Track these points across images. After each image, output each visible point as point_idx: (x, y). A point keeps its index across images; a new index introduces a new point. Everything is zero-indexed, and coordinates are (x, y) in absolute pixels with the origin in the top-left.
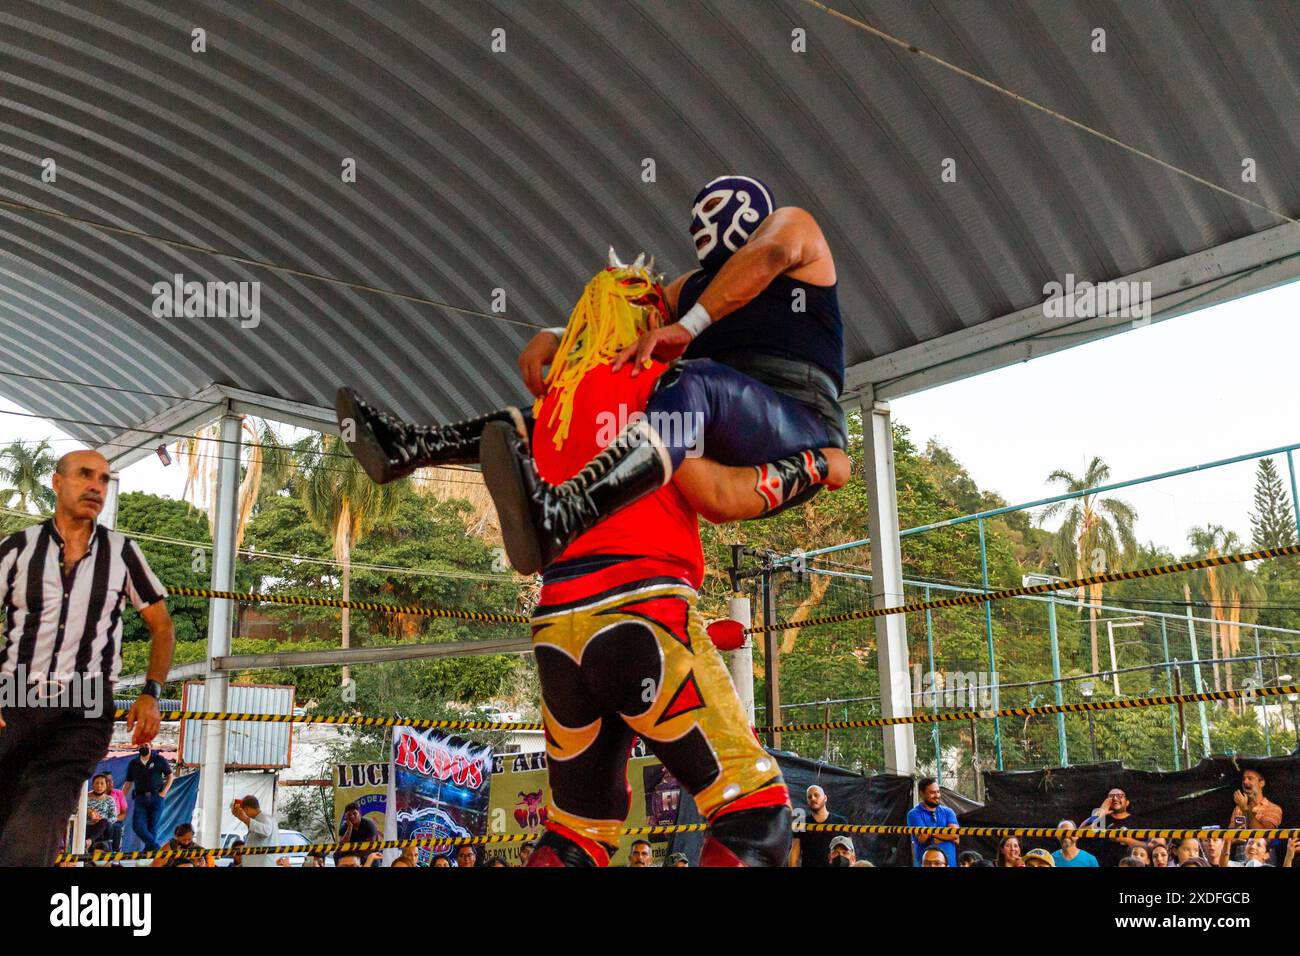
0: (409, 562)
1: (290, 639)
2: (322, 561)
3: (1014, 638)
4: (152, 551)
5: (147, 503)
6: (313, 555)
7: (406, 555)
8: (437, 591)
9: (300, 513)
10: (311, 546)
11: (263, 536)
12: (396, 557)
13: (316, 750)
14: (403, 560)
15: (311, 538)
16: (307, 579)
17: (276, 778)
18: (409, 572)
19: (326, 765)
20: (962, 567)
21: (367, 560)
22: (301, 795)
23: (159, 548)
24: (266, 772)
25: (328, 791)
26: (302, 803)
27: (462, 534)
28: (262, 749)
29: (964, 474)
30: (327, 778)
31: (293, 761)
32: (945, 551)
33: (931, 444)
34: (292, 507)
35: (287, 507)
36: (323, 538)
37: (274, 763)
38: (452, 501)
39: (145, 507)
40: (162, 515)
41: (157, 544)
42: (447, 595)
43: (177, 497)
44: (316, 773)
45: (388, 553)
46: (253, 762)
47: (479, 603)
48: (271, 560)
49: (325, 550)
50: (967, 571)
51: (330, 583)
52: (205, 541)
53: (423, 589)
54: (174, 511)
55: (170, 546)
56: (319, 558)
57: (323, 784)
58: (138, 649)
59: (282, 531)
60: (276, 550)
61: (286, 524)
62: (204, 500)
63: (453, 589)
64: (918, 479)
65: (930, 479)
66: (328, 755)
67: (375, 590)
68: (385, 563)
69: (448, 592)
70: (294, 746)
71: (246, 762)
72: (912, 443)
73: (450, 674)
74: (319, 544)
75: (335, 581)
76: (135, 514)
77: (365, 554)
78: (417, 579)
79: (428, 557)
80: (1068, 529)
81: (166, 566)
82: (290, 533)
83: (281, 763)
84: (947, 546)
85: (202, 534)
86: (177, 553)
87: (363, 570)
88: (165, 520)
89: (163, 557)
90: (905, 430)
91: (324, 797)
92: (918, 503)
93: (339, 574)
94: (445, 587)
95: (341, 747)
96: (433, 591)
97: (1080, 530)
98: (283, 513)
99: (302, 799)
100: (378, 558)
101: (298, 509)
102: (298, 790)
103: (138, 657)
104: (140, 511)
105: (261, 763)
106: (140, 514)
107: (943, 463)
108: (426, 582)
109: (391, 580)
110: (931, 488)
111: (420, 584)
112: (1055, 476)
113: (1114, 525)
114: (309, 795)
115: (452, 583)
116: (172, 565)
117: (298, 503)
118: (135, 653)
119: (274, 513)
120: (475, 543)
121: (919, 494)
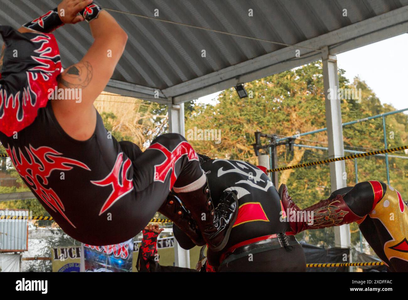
1: (22, 186)
13: (40, 242)
17: (21, 257)
19: (46, 249)
22: (34, 265)
24: (16, 253)
25: (47, 263)
26: (34, 269)
28: (13, 240)
29: (373, 95)
30: (47, 256)
31: (29, 248)
37: (20, 249)
38: (105, 113)
44: (41, 254)
46: (9, 249)
57: (45, 259)
66: (46, 245)
70: (29, 240)
71: (5, 248)
72: (347, 78)
83: (23, 249)
84: (366, 132)
90: (343, 71)
91: (46, 266)
92: (351, 110)
95: (53, 241)
99: (34, 267)
102: (32, 262)
105: (13, 249)
107: (363, 89)
114: (37, 265)
121: (351, 105)
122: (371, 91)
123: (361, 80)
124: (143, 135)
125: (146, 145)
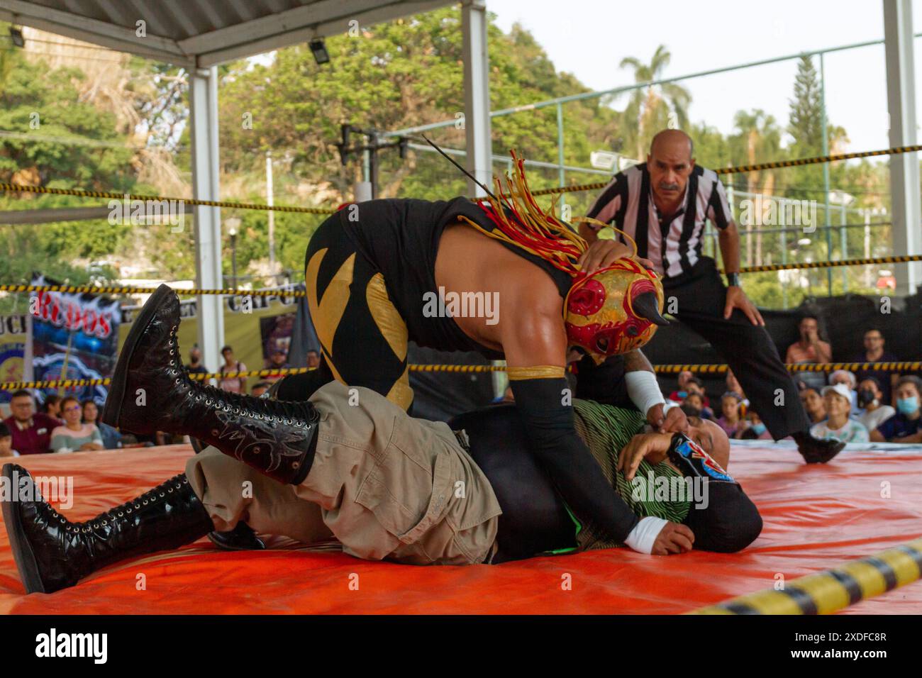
0: (24, 127)
7: (22, 120)
8: (52, 155)
12: (12, 122)
14: (18, 125)
18: (25, 138)
20: (540, 142)
27: (76, 100)
29: (544, 56)
32: (525, 128)
33: (516, 27)
38: (64, 69)
42: (62, 160)
45: (4, 117)
47: (92, 166)
50: (544, 147)
53: (39, 153)
63: (67, 154)
64: (504, 61)
65: (514, 60)
69: (64, 156)
72: (499, 28)
73: (69, 233)
78: (32, 143)
79: (43, 123)
80: (632, 109)
84: (528, 124)
92: (504, 84)
94: (61, 152)
96: (47, 155)
97: (643, 109)
108: (42, 146)
109: (7, 144)
110: (516, 70)
111: (36, 148)
112: (626, 61)
113: (672, 107)
115: (67, 148)
120: (88, 109)
121: (506, 75)
122: (540, 48)
123: (525, 29)
124: (136, 110)
125: (142, 129)
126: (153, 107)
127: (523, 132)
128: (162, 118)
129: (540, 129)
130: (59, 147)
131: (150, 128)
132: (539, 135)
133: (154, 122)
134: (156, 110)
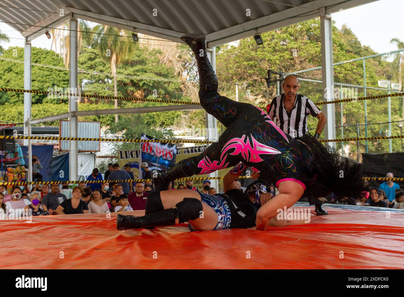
0: (138, 74)
1: (94, 103)
2: (105, 73)
3: (373, 104)
4: (41, 70)
5: (38, 51)
6: (101, 71)
7: (138, 71)
8: (149, 85)
9: (96, 55)
10: (101, 68)
11: (82, 64)
12: (134, 72)
13: (109, 145)
14: (136, 73)
15: (101, 65)
16: (100, 80)
17: (95, 155)
18: (138, 78)
19: (113, 150)
20: (355, 77)
21: (122, 73)
22: (104, 161)
23: (43, 69)
24: (91, 153)
25: (114, 160)
26: (104, 164)
27: (158, 63)
28: (89, 145)
29: (356, 39)
30: (113, 155)
31: (101, 149)
32: (348, 70)
33: (344, 27)
34: (93, 53)
35: (91, 52)
36: (105, 64)
37: (94, 150)
38: (154, 50)
39: (37, 53)
40: (44, 56)
41: (43, 67)
43: (49, 49)
44: (109, 153)
45: (130, 70)
46: (87, 149)
47: (165, 89)
48: (86, 73)
49: (106, 69)
50: (356, 78)
51: (108, 82)
52: (60, 66)
53: (144, 84)
54: (48, 54)
55: (47, 68)
56: (104, 72)
57: (112, 157)
58: (39, 107)
59: (89, 62)
60: (88, 69)
61: (91, 59)
62: (61, 50)
64: (339, 42)
65: (343, 41)
66: (113, 147)
67: (125, 84)
68: (130, 74)
69: (154, 85)
70: (101, 144)
71: (84, 149)
72: (336, 27)
73: (155, 117)
74: (104, 67)
75: (110, 81)
76: (34, 56)
77: (122, 71)
78: (141, 80)
79: (145, 72)
80: (396, 61)
81: (46, 76)
82: (92, 63)
83: (97, 150)
84: (349, 69)
85: (59, 63)
86: (50, 70)
87: (121, 77)
88: (45, 58)
89: (45, 72)
90: (334, 22)
92: (338, 51)
93: (111, 79)
94: (153, 84)
96: (147, 85)
97: (401, 61)
98: (90, 55)
99: (104, 163)
100: (126, 72)
101: (95, 53)
102: (103, 159)
103: (39, 110)
104: (35, 54)
105: (89, 150)
106: (35, 55)
107: (348, 34)
108: (145, 81)
109: (132, 81)
110: (344, 45)
111: (143, 82)
112: (393, 39)
114: (107, 161)
115: (155, 82)
116: (49, 75)
117: (95, 51)
118: (37, 109)
119: (86, 55)
120: (163, 66)
121: (339, 48)
122: (354, 36)
123: (348, 28)
124: (182, 66)
125: (185, 74)
126: (189, 64)
127: (347, 72)
128: (193, 69)
129: (355, 71)
130: (152, 82)
131: (188, 73)
132: (354, 73)
133: (190, 70)
134: (190, 66)
